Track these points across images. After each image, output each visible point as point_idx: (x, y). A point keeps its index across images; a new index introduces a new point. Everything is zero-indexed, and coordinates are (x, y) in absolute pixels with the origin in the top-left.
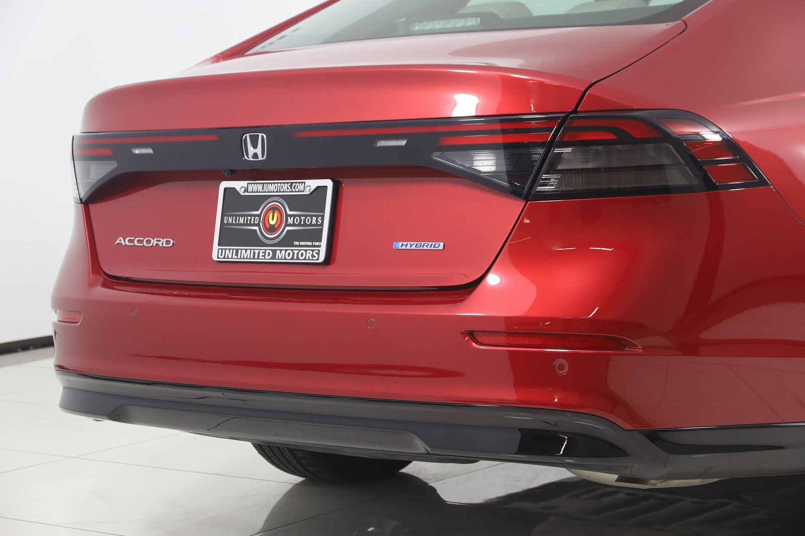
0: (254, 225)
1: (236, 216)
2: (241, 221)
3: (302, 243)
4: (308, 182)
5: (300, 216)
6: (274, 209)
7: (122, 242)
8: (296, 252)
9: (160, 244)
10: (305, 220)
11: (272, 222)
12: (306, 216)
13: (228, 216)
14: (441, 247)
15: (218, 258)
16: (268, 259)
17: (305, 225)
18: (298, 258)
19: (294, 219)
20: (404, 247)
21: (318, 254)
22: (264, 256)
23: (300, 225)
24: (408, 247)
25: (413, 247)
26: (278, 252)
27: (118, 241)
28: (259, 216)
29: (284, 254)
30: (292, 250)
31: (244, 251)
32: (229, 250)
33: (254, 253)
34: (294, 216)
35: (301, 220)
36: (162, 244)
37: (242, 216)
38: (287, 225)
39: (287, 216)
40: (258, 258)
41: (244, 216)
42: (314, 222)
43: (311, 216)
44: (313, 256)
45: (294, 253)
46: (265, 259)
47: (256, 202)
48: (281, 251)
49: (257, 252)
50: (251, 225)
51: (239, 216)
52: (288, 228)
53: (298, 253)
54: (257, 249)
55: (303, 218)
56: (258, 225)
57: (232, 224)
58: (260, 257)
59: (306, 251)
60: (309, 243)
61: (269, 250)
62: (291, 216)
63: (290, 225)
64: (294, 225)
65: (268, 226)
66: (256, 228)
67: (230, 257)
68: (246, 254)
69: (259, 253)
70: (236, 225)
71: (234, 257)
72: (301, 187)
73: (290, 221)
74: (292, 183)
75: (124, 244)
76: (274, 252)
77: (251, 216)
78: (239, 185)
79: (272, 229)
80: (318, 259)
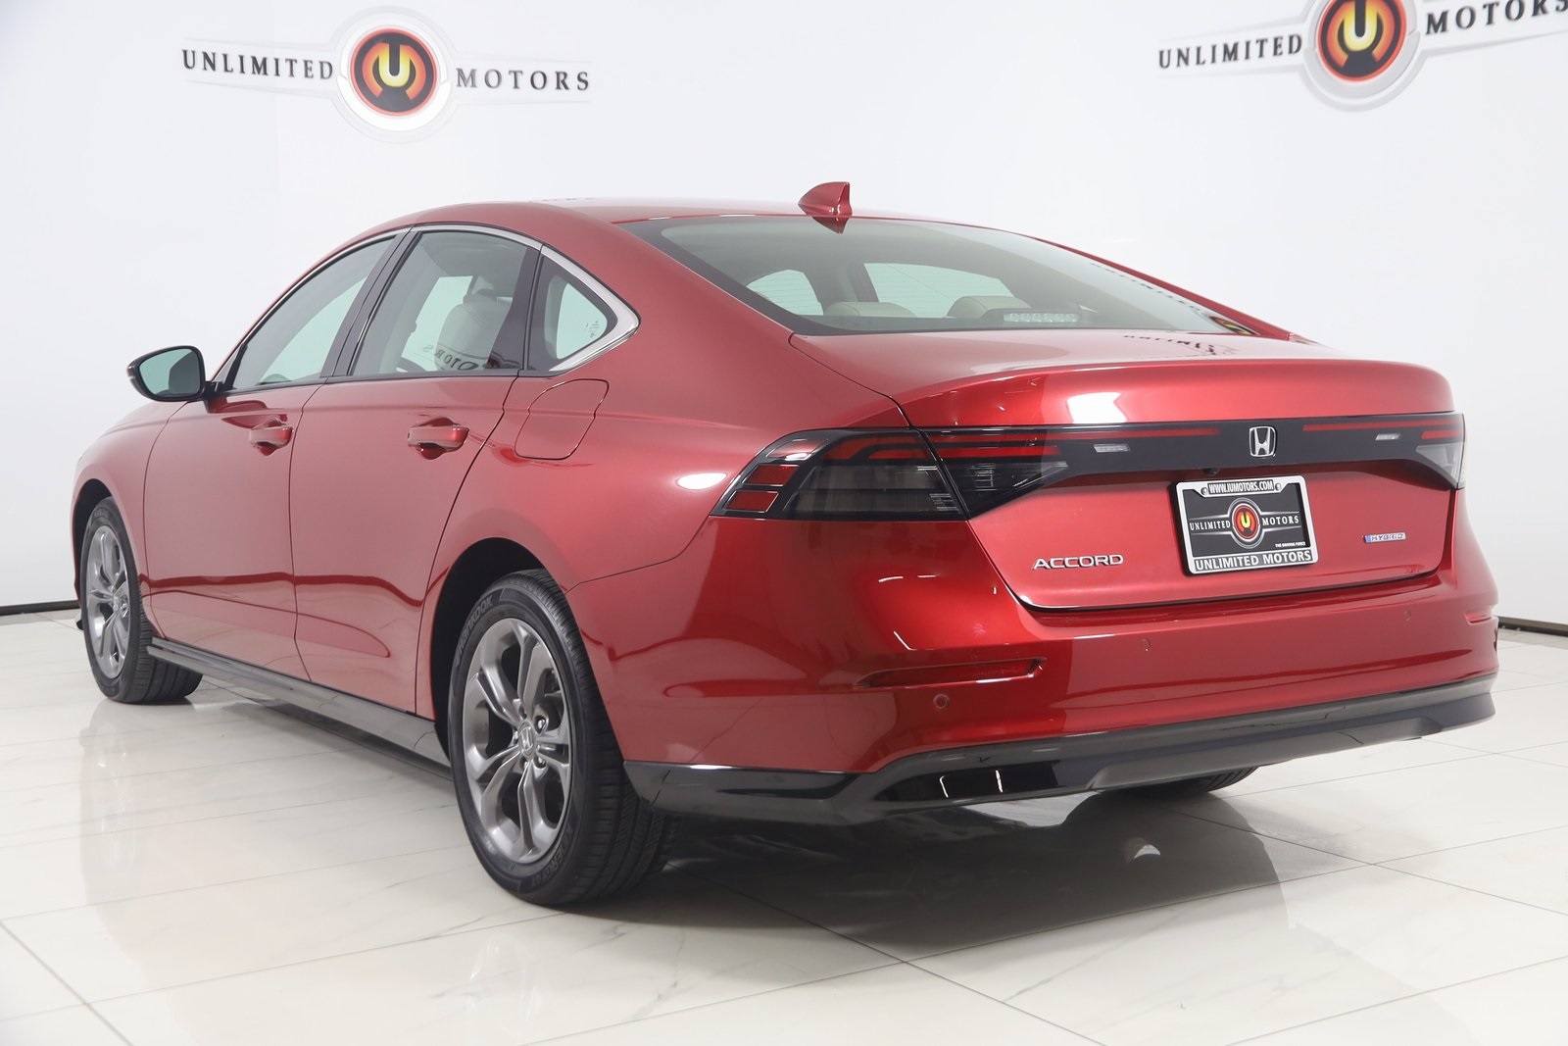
0: (1226, 530)
1: (1203, 521)
2: (1211, 527)
3: (1284, 545)
4: (1276, 480)
5: (1275, 516)
6: (1244, 511)
7: (1045, 564)
8: (1285, 555)
9: (1105, 561)
10: (1281, 520)
11: (1247, 525)
12: (1281, 516)
13: (1194, 522)
14: (1404, 537)
15: (1197, 570)
16: (1255, 565)
17: (1282, 525)
18: (1289, 561)
19: (1269, 522)
20: (1374, 540)
21: (1310, 554)
22: (1250, 562)
23: (1276, 525)
24: (1378, 540)
25: (1382, 539)
26: (1265, 556)
27: (1037, 565)
28: (1230, 519)
29: (1271, 559)
30: (1280, 553)
31: (1225, 560)
32: (1208, 560)
33: (1238, 560)
34: (1269, 517)
35: (1276, 521)
36: (1109, 561)
37: (1210, 521)
38: (1263, 527)
39: (1261, 517)
40: (1244, 566)
41: (1213, 520)
42: (1291, 521)
43: (1287, 516)
44: (1305, 557)
45: (1283, 556)
46: (1252, 565)
47: (1221, 504)
48: (1267, 555)
49: (1240, 559)
50: (1222, 530)
51: (1207, 521)
52: (1264, 530)
53: (1288, 556)
54: (1240, 556)
55: (1278, 518)
56: (1231, 529)
57: (1201, 531)
58: (1246, 564)
59: (1295, 552)
60: (1293, 544)
61: (1254, 555)
62: (1265, 517)
63: (1266, 527)
64: (1270, 526)
65: (1243, 530)
66: (1230, 533)
67: (1211, 567)
68: (1228, 562)
69: (1243, 560)
70: (1205, 531)
71: (1215, 567)
72: (1269, 485)
73: (1265, 522)
74: (1258, 482)
75: (1048, 567)
76: (1260, 557)
77: (1221, 520)
78: (1197, 486)
79: (1248, 533)
80: (1311, 560)
